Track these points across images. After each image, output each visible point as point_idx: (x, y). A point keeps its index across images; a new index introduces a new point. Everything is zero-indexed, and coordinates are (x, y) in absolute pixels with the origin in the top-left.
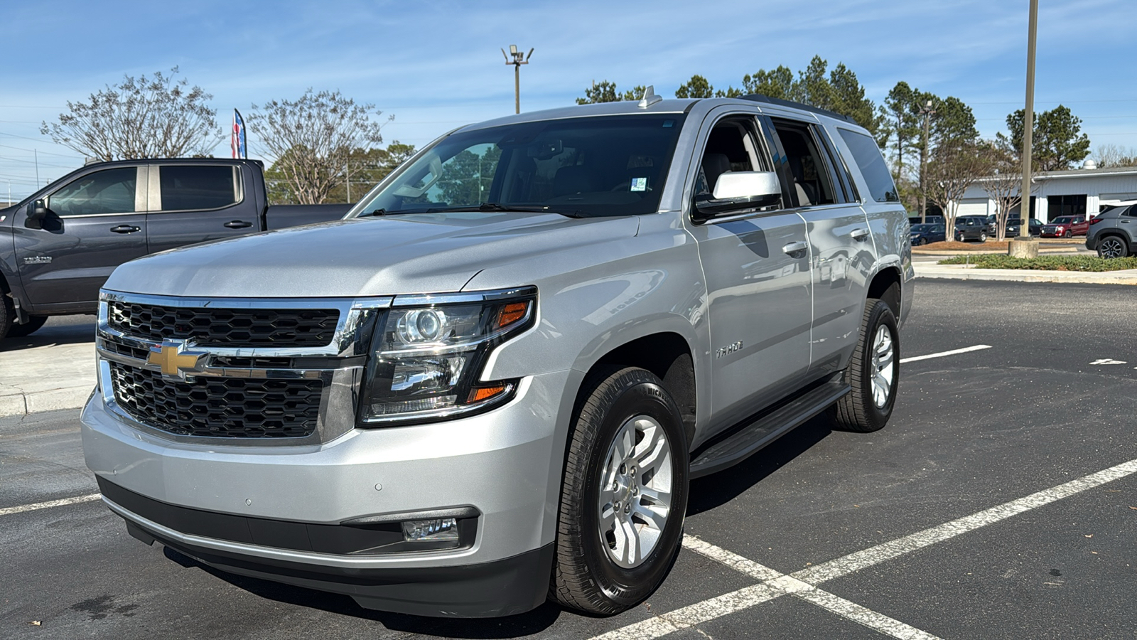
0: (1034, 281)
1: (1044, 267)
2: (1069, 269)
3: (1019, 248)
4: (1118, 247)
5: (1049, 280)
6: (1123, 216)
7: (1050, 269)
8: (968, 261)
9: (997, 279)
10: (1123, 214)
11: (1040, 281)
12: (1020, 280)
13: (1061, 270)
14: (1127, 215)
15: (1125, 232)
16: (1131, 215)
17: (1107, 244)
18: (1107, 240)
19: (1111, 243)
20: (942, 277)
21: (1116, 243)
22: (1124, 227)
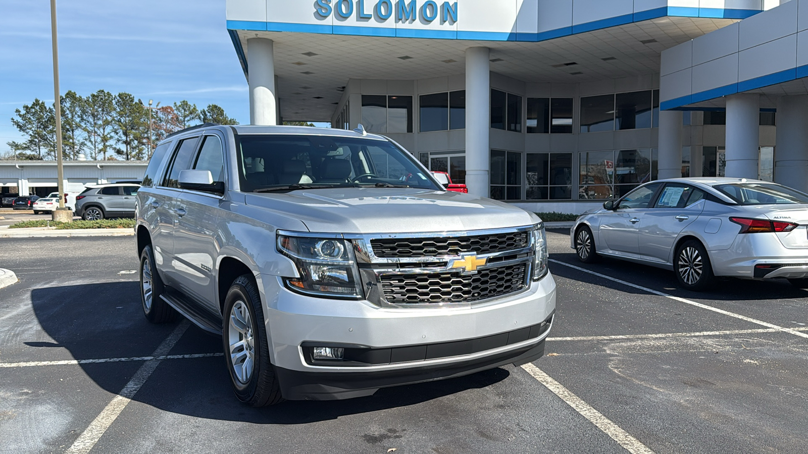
0: (119, 235)
1: (109, 226)
2: (124, 227)
3: (61, 215)
4: (97, 214)
5: (129, 234)
6: (98, 195)
7: (113, 228)
8: (48, 225)
9: (92, 235)
10: (98, 193)
11: (123, 235)
12: (109, 235)
13: (120, 228)
14: (100, 194)
15: (101, 204)
16: (103, 194)
17: (90, 212)
18: (89, 210)
19: (93, 212)
20: (49, 236)
21: (96, 212)
22: (100, 201)
